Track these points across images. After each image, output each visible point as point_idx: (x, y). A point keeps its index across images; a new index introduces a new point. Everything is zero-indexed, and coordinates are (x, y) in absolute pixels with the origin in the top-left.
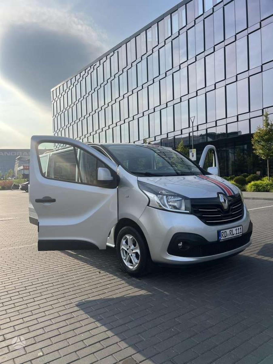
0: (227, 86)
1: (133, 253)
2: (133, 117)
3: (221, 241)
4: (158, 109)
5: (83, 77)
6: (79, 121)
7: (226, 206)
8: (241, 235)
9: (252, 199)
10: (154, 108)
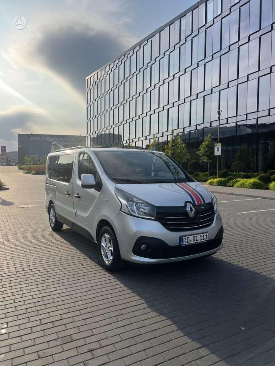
0: (260, 78)
1: (109, 250)
2: (163, 107)
3: (182, 246)
4: (188, 100)
5: (116, 65)
6: (111, 110)
7: (192, 214)
8: (206, 241)
9: (270, 199)
10: (184, 98)
